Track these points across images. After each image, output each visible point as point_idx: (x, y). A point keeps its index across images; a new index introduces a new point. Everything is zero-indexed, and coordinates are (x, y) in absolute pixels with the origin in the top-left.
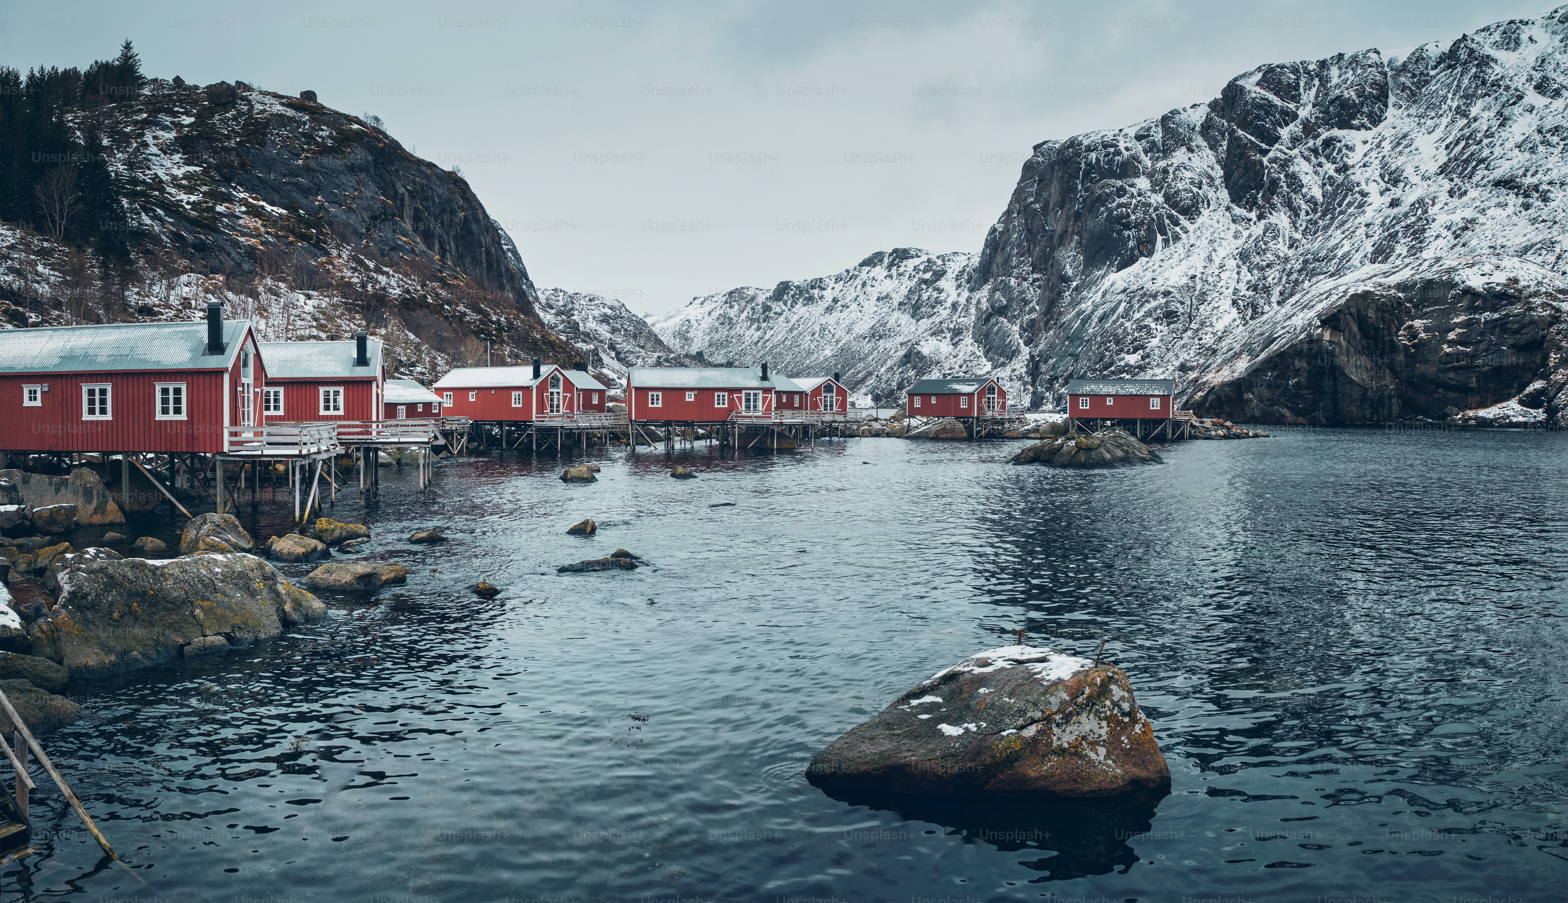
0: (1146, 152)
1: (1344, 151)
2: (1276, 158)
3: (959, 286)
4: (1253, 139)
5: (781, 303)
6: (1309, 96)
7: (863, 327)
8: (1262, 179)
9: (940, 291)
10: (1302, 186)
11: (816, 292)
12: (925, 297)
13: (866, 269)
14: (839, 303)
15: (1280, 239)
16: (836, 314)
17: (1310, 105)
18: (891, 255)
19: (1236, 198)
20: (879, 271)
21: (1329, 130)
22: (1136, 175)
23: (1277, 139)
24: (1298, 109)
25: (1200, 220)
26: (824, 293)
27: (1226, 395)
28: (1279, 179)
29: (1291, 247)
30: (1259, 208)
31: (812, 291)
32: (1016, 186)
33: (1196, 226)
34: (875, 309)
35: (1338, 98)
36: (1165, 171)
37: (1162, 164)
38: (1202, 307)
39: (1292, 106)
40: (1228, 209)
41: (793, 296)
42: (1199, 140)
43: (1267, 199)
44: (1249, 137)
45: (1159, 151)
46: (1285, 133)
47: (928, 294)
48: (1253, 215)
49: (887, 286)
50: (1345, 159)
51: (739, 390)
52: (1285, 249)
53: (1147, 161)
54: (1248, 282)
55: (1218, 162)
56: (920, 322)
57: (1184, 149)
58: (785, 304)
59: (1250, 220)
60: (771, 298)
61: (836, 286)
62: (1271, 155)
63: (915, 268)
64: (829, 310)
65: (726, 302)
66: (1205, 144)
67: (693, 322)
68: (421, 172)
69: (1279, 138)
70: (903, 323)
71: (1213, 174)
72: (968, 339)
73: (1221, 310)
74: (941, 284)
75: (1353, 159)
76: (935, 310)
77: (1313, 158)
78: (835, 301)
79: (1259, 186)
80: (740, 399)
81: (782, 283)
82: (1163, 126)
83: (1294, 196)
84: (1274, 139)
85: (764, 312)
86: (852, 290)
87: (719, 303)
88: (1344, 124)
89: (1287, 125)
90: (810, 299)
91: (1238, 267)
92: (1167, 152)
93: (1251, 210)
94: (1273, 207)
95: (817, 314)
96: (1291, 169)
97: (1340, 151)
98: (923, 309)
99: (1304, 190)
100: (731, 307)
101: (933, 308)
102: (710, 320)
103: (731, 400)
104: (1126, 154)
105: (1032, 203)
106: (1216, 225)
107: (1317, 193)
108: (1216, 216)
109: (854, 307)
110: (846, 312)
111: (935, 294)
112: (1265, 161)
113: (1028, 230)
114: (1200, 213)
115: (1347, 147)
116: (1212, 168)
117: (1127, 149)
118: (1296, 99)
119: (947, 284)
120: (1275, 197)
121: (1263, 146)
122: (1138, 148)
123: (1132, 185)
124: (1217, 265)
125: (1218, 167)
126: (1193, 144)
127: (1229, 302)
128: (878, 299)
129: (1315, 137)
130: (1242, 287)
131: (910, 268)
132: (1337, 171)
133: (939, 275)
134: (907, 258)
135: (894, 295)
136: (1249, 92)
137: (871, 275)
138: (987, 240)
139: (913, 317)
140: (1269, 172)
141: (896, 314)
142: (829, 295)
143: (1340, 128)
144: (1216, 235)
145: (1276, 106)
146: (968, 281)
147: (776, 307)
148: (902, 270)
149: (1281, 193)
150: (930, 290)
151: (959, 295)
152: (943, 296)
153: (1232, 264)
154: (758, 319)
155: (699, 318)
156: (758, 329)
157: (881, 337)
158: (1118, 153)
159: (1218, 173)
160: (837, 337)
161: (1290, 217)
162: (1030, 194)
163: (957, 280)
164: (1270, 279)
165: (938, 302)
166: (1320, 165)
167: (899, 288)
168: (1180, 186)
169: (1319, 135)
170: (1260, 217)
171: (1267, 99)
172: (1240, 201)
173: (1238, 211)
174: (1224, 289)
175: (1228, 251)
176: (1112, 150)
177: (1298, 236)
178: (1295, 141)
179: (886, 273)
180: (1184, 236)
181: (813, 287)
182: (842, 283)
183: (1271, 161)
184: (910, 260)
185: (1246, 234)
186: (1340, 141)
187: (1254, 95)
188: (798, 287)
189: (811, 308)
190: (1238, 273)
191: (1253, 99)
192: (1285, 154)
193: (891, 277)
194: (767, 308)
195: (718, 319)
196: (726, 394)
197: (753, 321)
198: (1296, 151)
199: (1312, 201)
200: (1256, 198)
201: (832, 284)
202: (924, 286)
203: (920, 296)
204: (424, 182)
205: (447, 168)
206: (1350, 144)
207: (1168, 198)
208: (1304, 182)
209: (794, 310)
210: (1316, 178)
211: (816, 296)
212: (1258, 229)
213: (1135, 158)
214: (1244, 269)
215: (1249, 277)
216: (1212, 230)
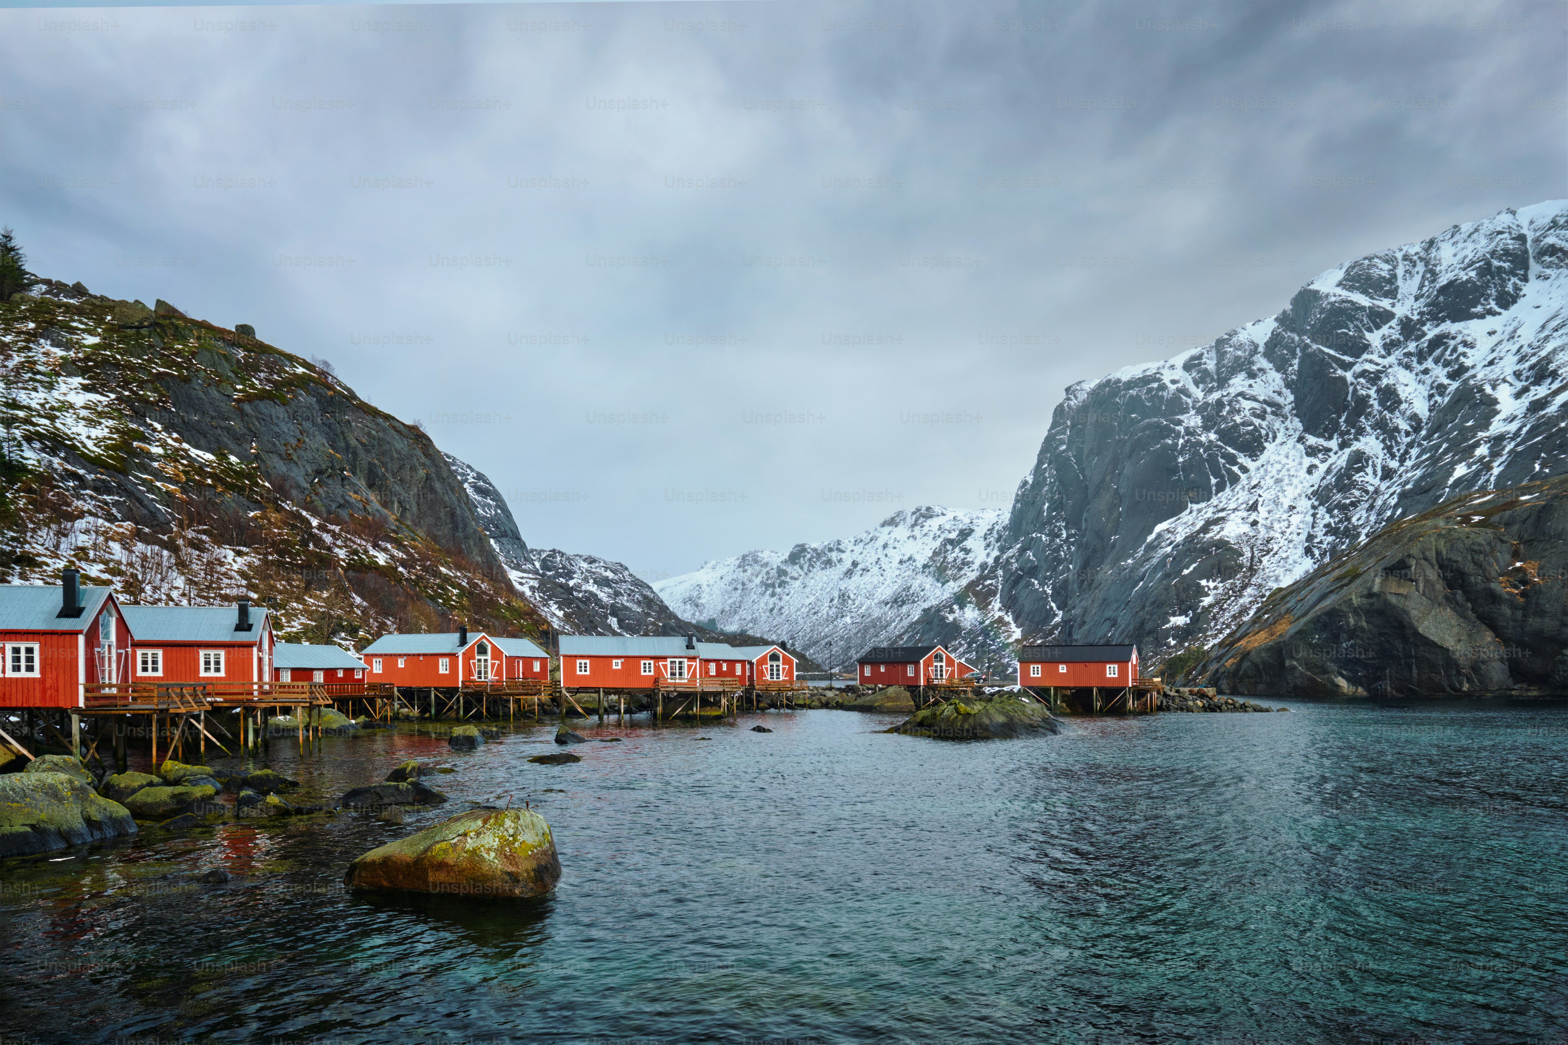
0: (1197, 383)
1: (1461, 349)
2: (1365, 371)
3: (988, 545)
4: (1332, 352)
5: (797, 567)
6: (1408, 287)
7: (886, 592)
8: (1345, 399)
9: (967, 551)
10: (1400, 402)
11: (834, 556)
12: (950, 558)
13: (887, 529)
14: (860, 567)
15: (1369, 470)
16: (856, 578)
17: (1412, 299)
18: (913, 513)
19: (1310, 427)
20: (901, 532)
21: (1437, 326)
22: (1185, 411)
23: (1366, 348)
24: (1393, 305)
25: (1263, 458)
26: (843, 556)
27: (1263, 662)
28: (1369, 396)
29: (1383, 479)
30: (1342, 434)
31: (829, 554)
32: (1046, 434)
33: (1258, 463)
34: (898, 572)
35: (1451, 283)
36: (1220, 404)
37: (1215, 396)
38: (1265, 560)
39: (1385, 303)
40: (1301, 440)
41: (810, 560)
42: (1262, 362)
43: (1352, 422)
44: (1326, 350)
45: (1212, 380)
46: (1375, 338)
47: (954, 555)
48: (1333, 444)
49: (909, 549)
50: (1462, 359)
51: (664, 658)
52: (1376, 482)
53: (1198, 393)
54: (1327, 526)
55: (1288, 385)
56: (946, 586)
57: (1242, 375)
58: (802, 568)
59: (1330, 450)
60: (786, 562)
61: (855, 548)
62: (1357, 368)
63: (940, 528)
64: (849, 573)
65: (739, 566)
66: (1271, 366)
67: (704, 587)
68: (378, 424)
69: (1369, 345)
70: (928, 587)
71: (1280, 400)
72: (996, 604)
73: (1290, 561)
74: (969, 543)
75: (1474, 358)
76: (962, 572)
77: (1415, 364)
78: (855, 564)
79: (1343, 407)
80: (665, 667)
81: (798, 546)
82: (1218, 351)
83: (1388, 416)
84: (1359, 348)
85: (779, 576)
86: (873, 552)
87: (732, 568)
88: (1461, 314)
89: (1378, 327)
90: (829, 563)
91: (1314, 507)
92: (1222, 382)
93: (1330, 438)
94: (1361, 431)
95: (836, 578)
96: (1385, 382)
97: (1455, 350)
98: (949, 572)
99: (1404, 406)
100: (745, 571)
101: (960, 569)
102: (723, 585)
103: (657, 668)
104: (1173, 387)
105: (1064, 451)
106: (1284, 461)
107: (1421, 408)
108: (1284, 450)
109: (875, 570)
110: (867, 577)
111: (962, 555)
112: (1349, 376)
113: (1061, 481)
114: (1264, 448)
115: (1465, 344)
116: (1280, 394)
117: (1174, 382)
118: (1392, 294)
119: (974, 543)
120: (1362, 419)
121: (1347, 358)
122: (1186, 380)
123: (1180, 423)
124: (1286, 507)
125: (1287, 392)
126: (1255, 368)
127: (1300, 551)
128: (901, 562)
129: (1418, 339)
130: (1319, 532)
131: (935, 528)
132: (1452, 376)
133: (965, 534)
134: (931, 517)
135: (917, 557)
136: (1327, 296)
137: (893, 535)
138: (1017, 495)
139: (938, 581)
140: (1355, 390)
141: (921, 578)
142: (848, 559)
143: (1453, 321)
144: (1284, 472)
145: (1363, 308)
146: (998, 540)
147: (794, 570)
148: (925, 530)
149: (1370, 414)
150: (957, 550)
151: (988, 555)
152: (969, 558)
153: (1305, 505)
154: (773, 585)
155: (711, 582)
156: (773, 595)
157: (904, 603)
158: (1163, 387)
159: (1288, 399)
160: (857, 603)
161: (1383, 441)
162: (1062, 442)
163: (985, 539)
164: (1354, 520)
165: (965, 563)
166: (1426, 372)
167: (923, 551)
168: (1238, 419)
169: (1424, 334)
170: (1343, 446)
171: (1351, 302)
172: (1316, 429)
173: (1312, 440)
174: (1294, 537)
175: (1298, 491)
176: (1155, 385)
177: (1394, 464)
178: (1390, 346)
179: (909, 533)
180: (1243, 476)
181: (831, 550)
182: (861, 545)
183: (1357, 376)
184: (935, 519)
185: (1323, 467)
186: (1454, 338)
187: (1333, 299)
188: (815, 550)
189: (829, 571)
190: (1314, 515)
191: (1333, 304)
192: (1377, 364)
193: (914, 538)
194: (781, 572)
195: (730, 583)
196: (652, 662)
197: (767, 586)
198: (1392, 359)
199: (1414, 417)
200: (1338, 423)
201: (851, 547)
202: (949, 547)
203: (945, 557)
204: (381, 435)
205: (409, 422)
206: (1469, 339)
207: (1224, 436)
208: (1403, 396)
209: (811, 575)
210: (1421, 387)
211: (834, 559)
212: (1340, 460)
213: (1184, 391)
214: (1322, 510)
215: (1328, 519)
216: (1278, 467)
